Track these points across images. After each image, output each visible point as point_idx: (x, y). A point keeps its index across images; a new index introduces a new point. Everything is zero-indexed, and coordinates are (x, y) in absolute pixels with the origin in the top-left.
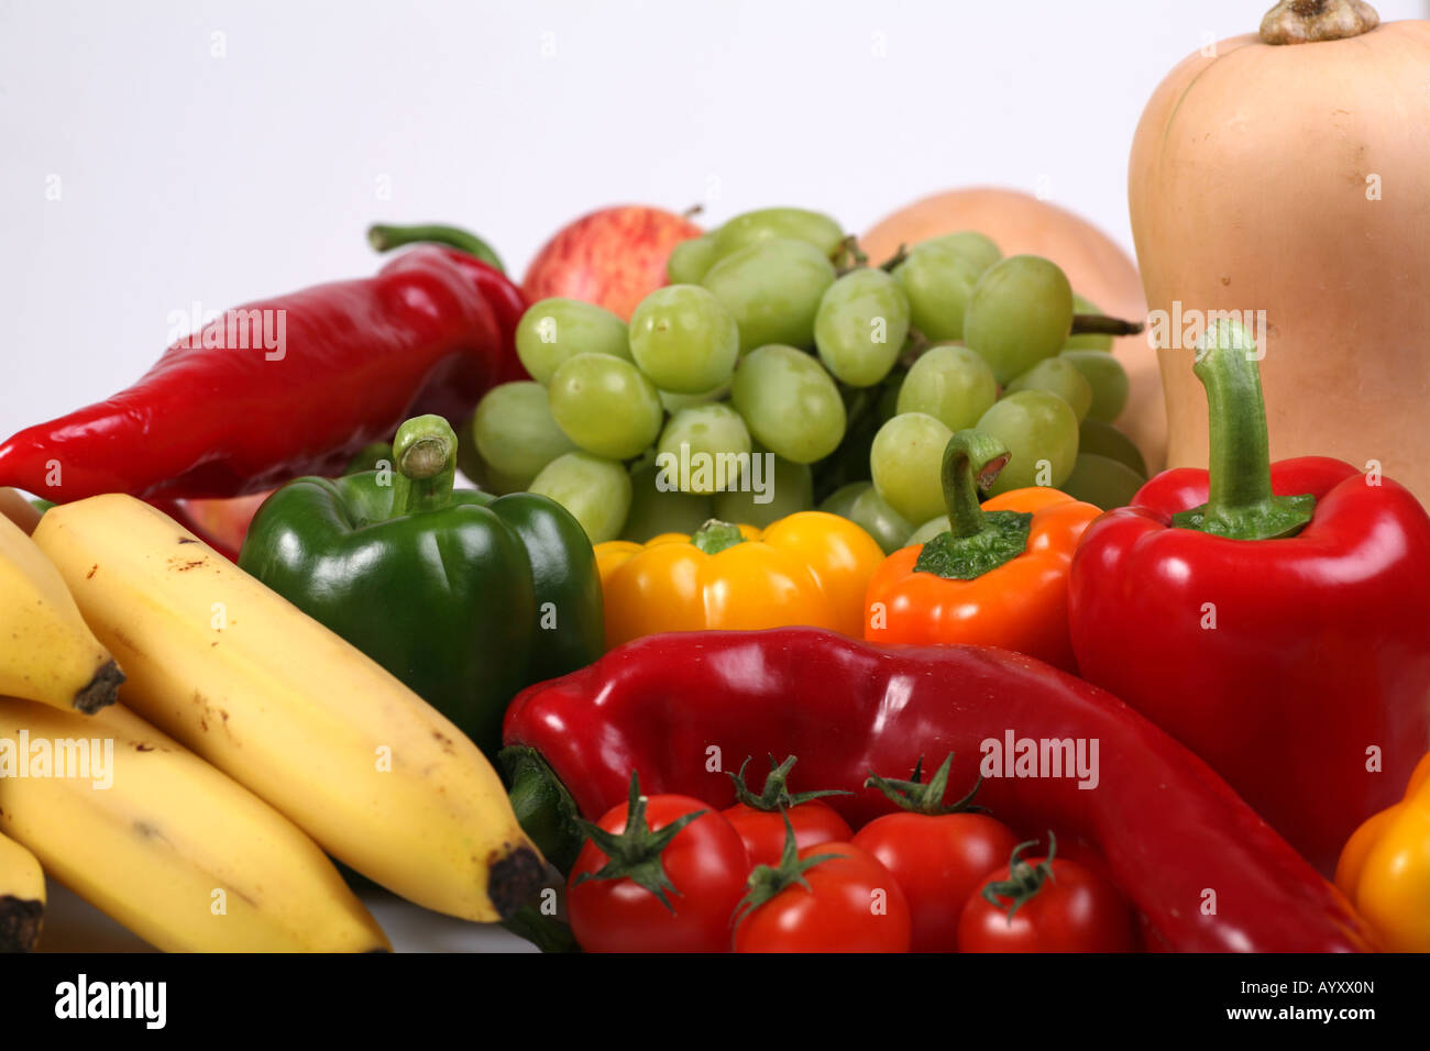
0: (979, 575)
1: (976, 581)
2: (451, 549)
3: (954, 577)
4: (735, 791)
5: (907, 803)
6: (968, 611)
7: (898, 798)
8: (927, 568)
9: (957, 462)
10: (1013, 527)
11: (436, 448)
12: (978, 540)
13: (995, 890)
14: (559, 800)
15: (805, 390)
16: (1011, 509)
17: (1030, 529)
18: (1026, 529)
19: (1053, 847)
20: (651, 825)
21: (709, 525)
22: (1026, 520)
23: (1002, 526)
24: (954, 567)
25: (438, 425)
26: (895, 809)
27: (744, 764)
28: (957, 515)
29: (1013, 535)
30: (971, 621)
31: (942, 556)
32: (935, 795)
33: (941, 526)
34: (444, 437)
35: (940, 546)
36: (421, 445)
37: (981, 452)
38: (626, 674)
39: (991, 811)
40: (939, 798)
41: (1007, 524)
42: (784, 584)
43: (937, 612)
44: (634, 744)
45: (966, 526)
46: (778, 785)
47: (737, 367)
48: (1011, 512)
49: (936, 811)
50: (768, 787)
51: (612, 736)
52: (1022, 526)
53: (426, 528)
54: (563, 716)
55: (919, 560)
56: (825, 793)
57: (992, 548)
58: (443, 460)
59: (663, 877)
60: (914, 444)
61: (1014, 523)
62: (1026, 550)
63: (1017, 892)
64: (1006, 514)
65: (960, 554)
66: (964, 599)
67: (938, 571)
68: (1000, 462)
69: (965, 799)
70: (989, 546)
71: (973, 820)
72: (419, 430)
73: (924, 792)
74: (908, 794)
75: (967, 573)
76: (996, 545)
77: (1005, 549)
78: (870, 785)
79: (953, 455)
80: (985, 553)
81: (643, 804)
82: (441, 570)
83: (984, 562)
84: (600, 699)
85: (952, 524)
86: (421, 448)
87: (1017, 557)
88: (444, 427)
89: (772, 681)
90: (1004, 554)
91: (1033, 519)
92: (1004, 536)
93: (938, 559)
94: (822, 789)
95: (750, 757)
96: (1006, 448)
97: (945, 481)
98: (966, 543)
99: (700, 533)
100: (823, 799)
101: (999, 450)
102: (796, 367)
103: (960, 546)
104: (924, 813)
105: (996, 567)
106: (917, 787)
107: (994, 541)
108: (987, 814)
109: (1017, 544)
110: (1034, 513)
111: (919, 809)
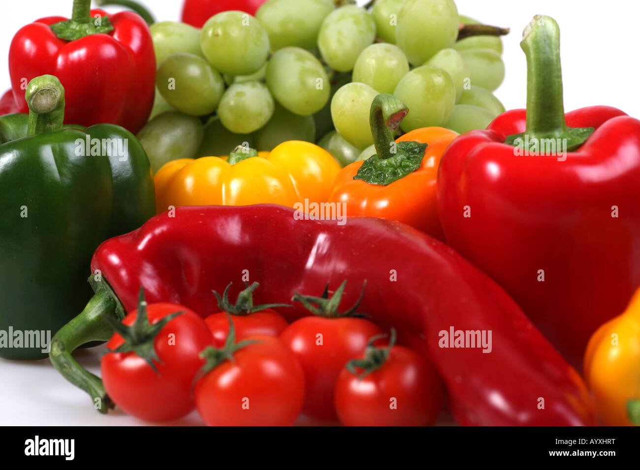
0: (391, 182)
1: (389, 186)
2: (61, 156)
3: (376, 183)
4: (217, 303)
5: (317, 311)
6: (383, 204)
7: (311, 308)
8: (361, 177)
9: (377, 114)
10: (415, 152)
11: (51, 94)
12: (392, 160)
13: (354, 365)
14: (116, 307)
15: (304, 73)
16: (417, 140)
17: (424, 154)
18: (422, 153)
19: (393, 339)
20: (151, 321)
21: (237, 149)
22: (423, 148)
23: (408, 151)
24: (377, 177)
25: (52, 81)
26: (309, 314)
27: (228, 287)
28: (379, 145)
29: (414, 158)
30: (385, 210)
31: (371, 170)
32: (333, 306)
33: (371, 151)
34: (56, 88)
35: (371, 163)
36: (40, 92)
37: (389, 109)
38: (158, 231)
39: (371, 317)
40: (335, 309)
41: (412, 150)
42: (274, 183)
43: (364, 204)
44: (161, 273)
45: (384, 152)
46: (245, 300)
47: (269, 58)
48: (415, 142)
49: (334, 316)
50: (239, 300)
51: (148, 269)
52: (420, 151)
53: (46, 143)
54: (120, 256)
55: (359, 172)
56: (275, 305)
57: (401, 165)
58: (56, 101)
59: (153, 353)
60: (353, 101)
61: (416, 150)
62: (421, 167)
63: (368, 366)
64: (412, 144)
65: (381, 168)
66: (380, 197)
67: (367, 180)
68: (402, 114)
69: (351, 309)
70: (398, 164)
71: (357, 322)
72: (41, 83)
73: (327, 303)
74: (318, 306)
75: (383, 181)
76: (403, 164)
77: (408, 166)
78: (295, 299)
79: (375, 110)
80: (396, 169)
81: (143, 307)
82: (54, 167)
83: (395, 174)
84: (141, 247)
85: (377, 151)
86: (42, 94)
87: (415, 171)
88: (56, 83)
89: (247, 238)
90: (407, 169)
91: (427, 148)
92: (408, 158)
93: (368, 171)
94: (273, 303)
95: (231, 283)
96: (404, 105)
97: (372, 125)
98: (385, 162)
99: (232, 154)
100: (273, 308)
101: (400, 107)
102: (300, 58)
103: (381, 164)
104: (327, 317)
105: (402, 177)
106: (323, 301)
107: (402, 160)
108: (368, 319)
109: (416, 163)
110: (428, 143)
111: (324, 315)
